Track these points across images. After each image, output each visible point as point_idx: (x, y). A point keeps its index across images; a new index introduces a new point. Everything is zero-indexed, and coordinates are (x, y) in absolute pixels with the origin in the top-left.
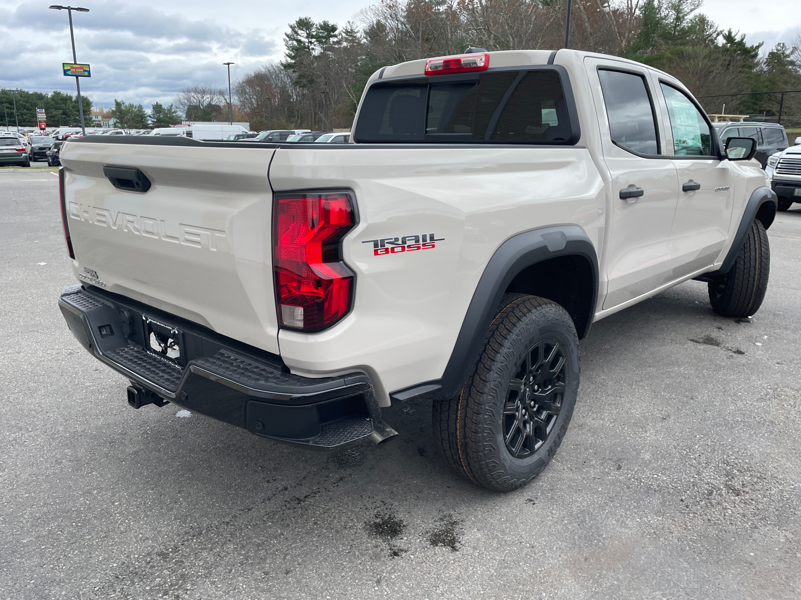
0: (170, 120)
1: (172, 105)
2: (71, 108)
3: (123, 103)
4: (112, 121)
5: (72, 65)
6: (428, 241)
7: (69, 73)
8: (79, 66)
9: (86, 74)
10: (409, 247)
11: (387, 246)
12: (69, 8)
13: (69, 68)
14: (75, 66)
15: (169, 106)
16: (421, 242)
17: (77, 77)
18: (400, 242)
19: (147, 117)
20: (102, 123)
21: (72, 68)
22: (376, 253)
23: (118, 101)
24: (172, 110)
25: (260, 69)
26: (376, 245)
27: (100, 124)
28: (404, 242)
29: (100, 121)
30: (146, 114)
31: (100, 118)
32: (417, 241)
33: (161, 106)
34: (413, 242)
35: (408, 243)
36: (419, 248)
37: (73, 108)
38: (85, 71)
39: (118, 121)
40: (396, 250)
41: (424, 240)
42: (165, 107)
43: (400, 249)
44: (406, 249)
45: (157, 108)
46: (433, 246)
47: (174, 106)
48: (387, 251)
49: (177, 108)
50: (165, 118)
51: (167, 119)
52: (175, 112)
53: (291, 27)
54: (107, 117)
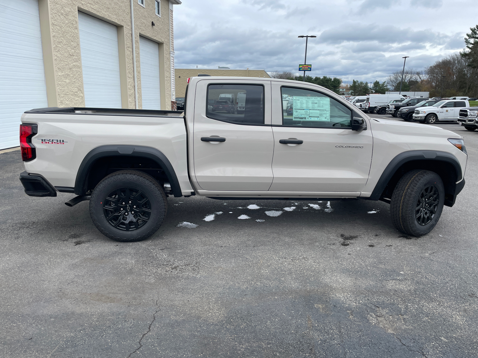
0: (382, 91)
1: (385, 82)
2: (330, 85)
3: (358, 82)
4: (350, 92)
5: (303, 65)
6: (62, 142)
7: (301, 69)
8: (306, 66)
9: (309, 69)
10: (54, 142)
11: (46, 141)
12: (307, 37)
13: (301, 67)
14: (304, 66)
15: (383, 83)
16: (59, 142)
17: (305, 71)
18: (51, 141)
19: (369, 89)
20: (345, 93)
21: (303, 67)
22: (42, 142)
23: (355, 81)
24: (384, 84)
25: (447, 58)
26: (42, 140)
27: (344, 93)
28: (53, 141)
29: (344, 92)
30: (369, 87)
31: (345, 90)
32: (57, 141)
33: (378, 82)
34: (56, 141)
35: (54, 141)
36: (58, 143)
37: (331, 85)
38: (309, 68)
39: (353, 91)
40: (49, 143)
41: (60, 141)
42: (381, 83)
43: (51, 143)
44: (53, 143)
45: (376, 84)
46: (64, 144)
47: (386, 82)
48: (46, 143)
49: (388, 83)
50: (379, 90)
51: (381, 91)
52: (386, 86)
53: (472, 29)
54: (348, 89)
